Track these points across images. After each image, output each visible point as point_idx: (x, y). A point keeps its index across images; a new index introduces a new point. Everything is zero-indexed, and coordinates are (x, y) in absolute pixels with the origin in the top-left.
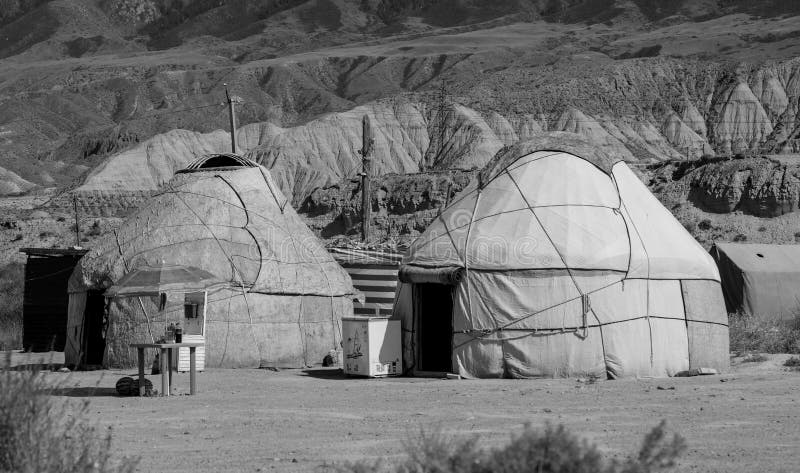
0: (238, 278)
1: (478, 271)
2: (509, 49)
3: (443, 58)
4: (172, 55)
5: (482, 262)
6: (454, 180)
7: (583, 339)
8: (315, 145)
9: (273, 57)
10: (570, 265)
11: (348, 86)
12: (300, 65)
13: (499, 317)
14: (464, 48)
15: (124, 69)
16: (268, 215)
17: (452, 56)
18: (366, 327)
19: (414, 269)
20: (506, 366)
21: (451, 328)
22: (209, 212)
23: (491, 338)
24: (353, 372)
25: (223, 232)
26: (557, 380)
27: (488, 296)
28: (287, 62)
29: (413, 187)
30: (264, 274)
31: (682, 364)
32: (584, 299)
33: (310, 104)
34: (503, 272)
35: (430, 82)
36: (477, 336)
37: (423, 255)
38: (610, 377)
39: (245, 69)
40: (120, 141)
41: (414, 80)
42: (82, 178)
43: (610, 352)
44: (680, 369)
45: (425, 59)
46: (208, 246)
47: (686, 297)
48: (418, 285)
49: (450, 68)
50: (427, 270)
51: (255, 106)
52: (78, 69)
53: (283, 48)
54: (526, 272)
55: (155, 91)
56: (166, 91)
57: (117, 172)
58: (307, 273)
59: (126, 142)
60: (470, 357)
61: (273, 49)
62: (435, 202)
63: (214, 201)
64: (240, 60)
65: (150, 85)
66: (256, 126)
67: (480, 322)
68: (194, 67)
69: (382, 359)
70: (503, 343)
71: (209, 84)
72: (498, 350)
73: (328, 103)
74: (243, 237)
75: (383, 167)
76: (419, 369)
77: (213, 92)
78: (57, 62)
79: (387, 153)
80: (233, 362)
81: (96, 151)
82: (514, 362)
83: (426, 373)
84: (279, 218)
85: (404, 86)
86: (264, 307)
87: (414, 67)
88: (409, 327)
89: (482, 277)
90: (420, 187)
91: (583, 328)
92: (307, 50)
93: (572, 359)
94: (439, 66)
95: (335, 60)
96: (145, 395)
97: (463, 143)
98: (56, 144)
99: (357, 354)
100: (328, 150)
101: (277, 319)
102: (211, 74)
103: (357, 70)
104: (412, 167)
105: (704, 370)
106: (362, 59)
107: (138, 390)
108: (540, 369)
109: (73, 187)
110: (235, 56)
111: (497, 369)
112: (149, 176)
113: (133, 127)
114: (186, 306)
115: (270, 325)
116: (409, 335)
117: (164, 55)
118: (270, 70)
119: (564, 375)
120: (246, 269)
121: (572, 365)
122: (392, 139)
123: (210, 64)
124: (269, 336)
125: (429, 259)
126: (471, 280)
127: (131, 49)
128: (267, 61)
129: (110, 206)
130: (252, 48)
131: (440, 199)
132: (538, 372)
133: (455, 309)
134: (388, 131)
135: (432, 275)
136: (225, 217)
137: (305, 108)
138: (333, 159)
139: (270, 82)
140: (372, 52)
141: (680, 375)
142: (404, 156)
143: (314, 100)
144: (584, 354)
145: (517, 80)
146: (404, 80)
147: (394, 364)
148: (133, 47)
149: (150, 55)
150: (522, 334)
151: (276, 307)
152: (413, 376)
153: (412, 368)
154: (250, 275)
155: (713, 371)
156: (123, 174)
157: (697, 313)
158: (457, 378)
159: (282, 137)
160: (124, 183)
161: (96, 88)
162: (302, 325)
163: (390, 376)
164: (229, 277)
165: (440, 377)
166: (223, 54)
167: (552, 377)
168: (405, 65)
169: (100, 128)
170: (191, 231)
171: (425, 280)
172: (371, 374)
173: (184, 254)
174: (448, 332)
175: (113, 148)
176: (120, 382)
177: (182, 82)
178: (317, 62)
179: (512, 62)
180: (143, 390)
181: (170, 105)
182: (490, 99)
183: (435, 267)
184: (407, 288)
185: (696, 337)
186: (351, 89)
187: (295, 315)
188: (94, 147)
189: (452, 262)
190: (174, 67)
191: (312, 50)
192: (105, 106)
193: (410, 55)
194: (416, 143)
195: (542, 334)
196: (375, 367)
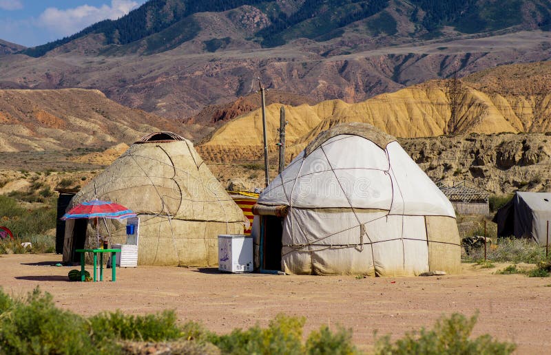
0: (166, 210)
1: (298, 208)
2: (515, 50)
3: (468, 55)
4: (278, 51)
5: (301, 203)
6: (441, 143)
7: (360, 251)
8: (371, 116)
9: (349, 53)
10: (354, 206)
11: (400, 74)
12: (367, 59)
13: (309, 237)
14: (483, 48)
15: (245, 61)
16: (188, 170)
17: (474, 54)
18: (230, 242)
19: (261, 206)
20: (313, 268)
21: (281, 243)
22: (151, 168)
23: (304, 250)
24: (223, 269)
25: (158, 181)
26: (344, 276)
27: (303, 224)
28: (358, 57)
29: (413, 147)
30: (183, 207)
31: (424, 268)
32: (362, 227)
33: (374, 87)
34: (312, 209)
35: (459, 72)
36: (297, 249)
37: (267, 198)
38: (377, 276)
39: (329, 62)
40: (239, 111)
41: (448, 70)
42: (209, 136)
43: (377, 260)
44: (423, 271)
45: (456, 56)
46: (148, 190)
47: (428, 226)
48: (264, 216)
49: (473, 62)
50: (268, 207)
51: (335, 87)
52: (212, 60)
53: (355, 48)
54: (326, 210)
55: (265, 75)
56: (273, 76)
57: (233, 133)
58: (211, 207)
59: (243, 112)
60: (292, 261)
61: (349, 48)
62: (428, 157)
63: (154, 162)
64: (325, 55)
65: (262, 72)
66: (331, 102)
67: (298, 239)
68: (293, 60)
69: (241, 262)
70: (311, 253)
71: (303, 71)
72: (308, 258)
73: (387, 87)
74: (171, 184)
75: (418, 131)
76: (263, 269)
77: (307, 77)
78: (198, 55)
79: (421, 122)
80: (161, 262)
81: (221, 117)
82: (317, 265)
83: (268, 271)
84: (195, 173)
85: (440, 74)
86: (182, 228)
87: (447, 61)
88: (258, 242)
89: (300, 212)
90: (418, 147)
91: (360, 244)
92: (372, 49)
93: (353, 263)
94: (465, 61)
95: (392, 56)
96: (85, 281)
97: (475, 115)
98: (196, 112)
99: (226, 258)
100: (380, 120)
101: (190, 236)
102: (305, 65)
103: (407, 63)
104: (438, 132)
105: (438, 272)
106: (411, 55)
107: (81, 277)
108: (333, 269)
109: (202, 143)
110: (322, 52)
111: (307, 269)
112: (256, 136)
113: (248, 101)
114: (127, 227)
115: (186, 240)
116: (258, 247)
117: (272, 51)
118: (346, 63)
119: (348, 273)
120: (171, 204)
121: (353, 268)
122: (424, 112)
123: (304, 58)
124: (184, 247)
125: (271, 200)
126: (293, 214)
127: (250, 47)
128: (344, 56)
129: (228, 156)
130: (334, 47)
131: (431, 156)
132: (332, 271)
133: (284, 231)
134: (422, 106)
135: (270, 210)
136: (161, 172)
137: (370, 90)
138: (383, 125)
139: (346, 71)
140: (418, 50)
141: (422, 275)
142: (433, 124)
143: (377, 83)
144: (361, 261)
145: (514, 72)
146: (441, 70)
147: (248, 265)
148: (251, 45)
149: (264, 51)
150: (323, 248)
151: (189, 228)
152: (259, 273)
153: (259, 268)
154: (174, 209)
155: (443, 273)
156: (238, 134)
157: (435, 236)
158: (283, 274)
159: (348, 110)
160: (238, 141)
161: (225, 74)
162: (206, 240)
163: (245, 272)
164: (160, 210)
165: (273, 274)
166: (314, 51)
167: (341, 275)
168: (441, 60)
169: (227, 102)
170: (138, 180)
171: (267, 213)
172: (233, 271)
173: (133, 194)
174: (280, 246)
175: (233, 116)
176: (70, 272)
177: (284, 70)
178: (379, 57)
179: (517, 58)
180: (83, 277)
181: (276, 87)
182: (494, 85)
183: (272, 206)
184: (257, 218)
185: (434, 251)
186: (403, 77)
187: (202, 234)
188: (221, 114)
189: (284, 203)
190: (280, 60)
191: (376, 48)
192: (231, 87)
193: (445, 53)
194: (442, 115)
195: (335, 248)
196: (236, 266)
